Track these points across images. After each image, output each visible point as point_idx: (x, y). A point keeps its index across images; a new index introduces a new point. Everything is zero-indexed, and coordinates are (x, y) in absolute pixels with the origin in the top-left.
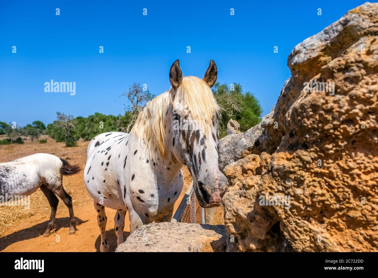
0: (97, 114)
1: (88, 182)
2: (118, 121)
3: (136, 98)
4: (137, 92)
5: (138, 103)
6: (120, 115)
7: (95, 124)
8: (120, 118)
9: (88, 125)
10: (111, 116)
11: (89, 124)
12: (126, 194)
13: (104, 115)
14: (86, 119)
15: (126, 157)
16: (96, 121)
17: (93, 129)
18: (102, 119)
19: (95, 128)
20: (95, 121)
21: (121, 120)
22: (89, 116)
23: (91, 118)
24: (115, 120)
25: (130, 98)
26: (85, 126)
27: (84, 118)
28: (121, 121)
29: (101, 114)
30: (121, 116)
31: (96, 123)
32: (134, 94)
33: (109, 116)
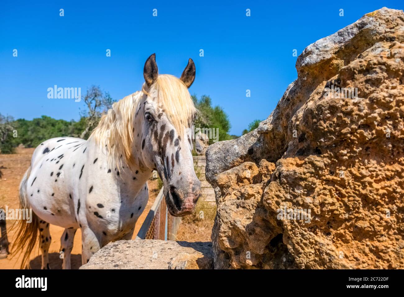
0: (44, 118)
1: (32, 195)
2: (70, 126)
3: (94, 102)
4: (96, 96)
5: (96, 108)
6: (73, 120)
7: (41, 129)
8: (73, 124)
9: (32, 130)
10: (62, 121)
11: (34, 128)
12: (80, 209)
13: (54, 119)
14: (30, 122)
15: (83, 166)
16: (43, 125)
17: (38, 135)
18: (50, 123)
19: (41, 133)
20: (41, 125)
21: (75, 125)
22: (34, 120)
23: (36, 122)
24: (67, 126)
25: (87, 101)
26: (28, 131)
27: (27, 121)
28: (74, 127)
29: (50, 118)
30: (74, 122)
31: (42, 127)
32: (92, 98)
33: (60, 120)
